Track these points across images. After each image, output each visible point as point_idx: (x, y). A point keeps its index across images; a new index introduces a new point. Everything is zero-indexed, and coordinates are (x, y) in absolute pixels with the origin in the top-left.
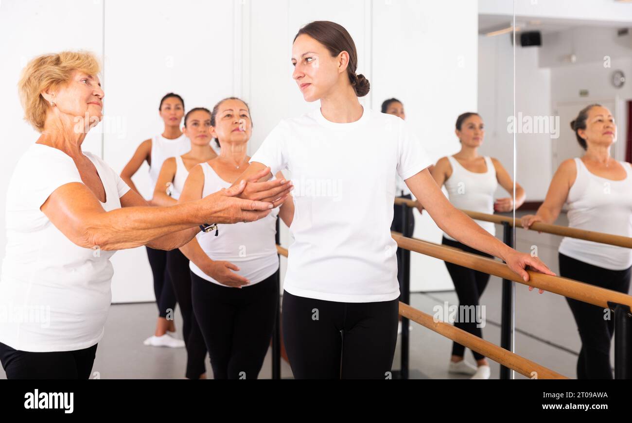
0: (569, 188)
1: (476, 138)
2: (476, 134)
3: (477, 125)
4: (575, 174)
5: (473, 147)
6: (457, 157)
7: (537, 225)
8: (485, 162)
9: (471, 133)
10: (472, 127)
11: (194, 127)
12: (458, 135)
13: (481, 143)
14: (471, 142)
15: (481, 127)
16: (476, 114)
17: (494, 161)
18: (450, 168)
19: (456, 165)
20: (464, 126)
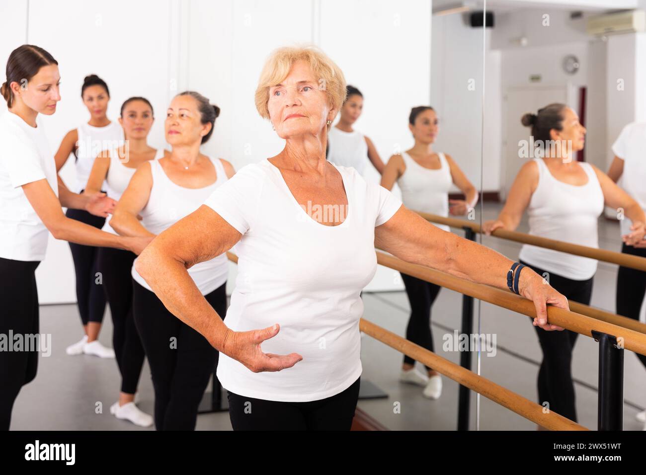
0: (532, 194)
1: (431, 135)
2: (431, 130)
3: (432, 120)
4: (537, 178)
5: (426, 143)
6: (410, 152)
7: (499, 231)
8: (439, 159)
9: (426, 128)
10: (427, 122)
11: (131, 118)
12: (411, 129)
13: (435, 139)
14: (426, 139)
15: (436, 122)
16: (429, 108)
17: (448, 157)
18: (404, 165)
19: (409, 161)
20: (419, 121)
